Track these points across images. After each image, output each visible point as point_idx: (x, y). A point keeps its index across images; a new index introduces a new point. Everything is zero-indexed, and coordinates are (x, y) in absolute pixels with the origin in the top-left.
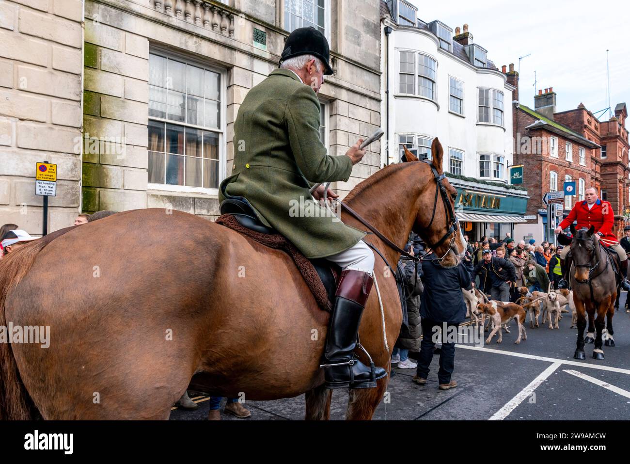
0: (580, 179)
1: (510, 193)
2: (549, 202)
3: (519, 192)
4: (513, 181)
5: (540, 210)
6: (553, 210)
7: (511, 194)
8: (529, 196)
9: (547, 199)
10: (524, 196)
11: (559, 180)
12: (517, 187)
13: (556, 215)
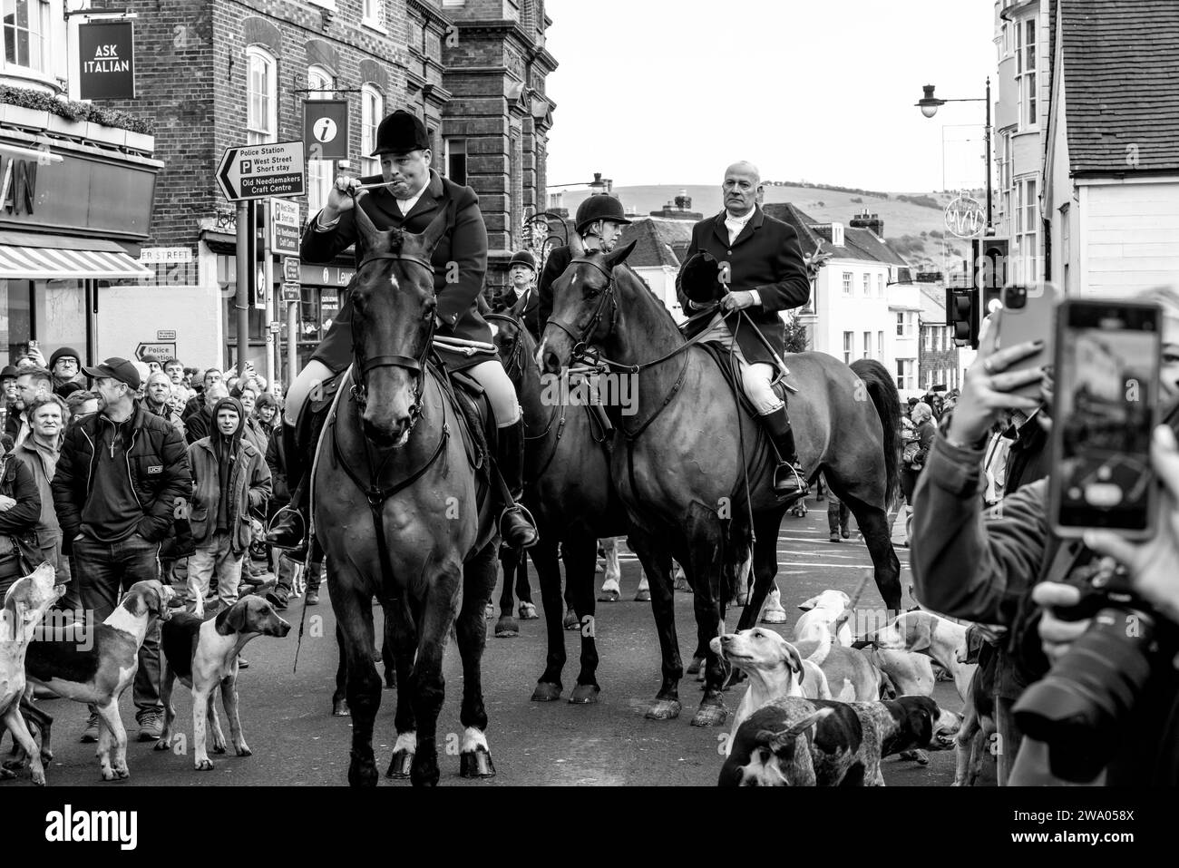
0: (367, 90)
1: (79, 140)
2: (246, 191)
3: (116, 136)
4: (91, 85)
5: (208, 224)
6: (261, 224)
7: (82, 148)
8: (159, 154)
9: (235, 176)
10: (140, 159)
11: (284, 90)
12: (110, 115)
13: (275, 250)
